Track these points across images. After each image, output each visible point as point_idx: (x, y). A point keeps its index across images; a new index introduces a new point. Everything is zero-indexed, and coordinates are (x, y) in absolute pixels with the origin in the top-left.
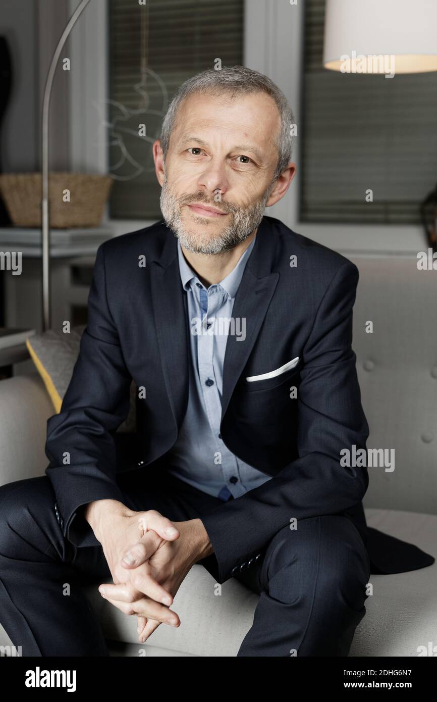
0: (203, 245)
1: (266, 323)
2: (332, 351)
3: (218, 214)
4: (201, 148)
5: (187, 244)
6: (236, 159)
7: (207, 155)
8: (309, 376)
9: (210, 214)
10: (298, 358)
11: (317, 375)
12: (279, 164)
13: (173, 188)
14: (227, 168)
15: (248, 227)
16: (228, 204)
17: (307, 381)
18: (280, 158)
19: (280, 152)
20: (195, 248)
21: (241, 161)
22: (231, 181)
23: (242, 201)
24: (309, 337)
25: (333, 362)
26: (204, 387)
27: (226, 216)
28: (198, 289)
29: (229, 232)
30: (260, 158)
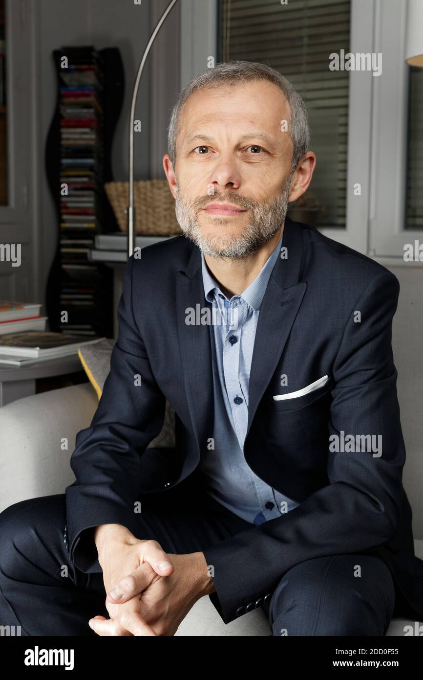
0: (225, 248)
1: (292, 338)
2: (363, 370)
3: (236, 211)
4: (208, 145)
5: (209, 250)
6: (246, 150)
7: (215, 152)
8: (338, 397)
9: (227, 213)
10: (326, 376)
11: (346, 396)
12: (294, 152)
13: (185, 194)
14: (238, 161)
15: (271, 224)
16: (244, 198)
17: (337, 402)
18: (295, 145)
19: (293, 138)
20: (217, 252)
21: (252, 152)
22: (244, 176)
23: (260, 195)
24: (337, 353)
25: (365, 382)
26: (233, 405)
27: (245, 213)
28: (222, 300)
29: (251, 231)
30: (271, 144)
